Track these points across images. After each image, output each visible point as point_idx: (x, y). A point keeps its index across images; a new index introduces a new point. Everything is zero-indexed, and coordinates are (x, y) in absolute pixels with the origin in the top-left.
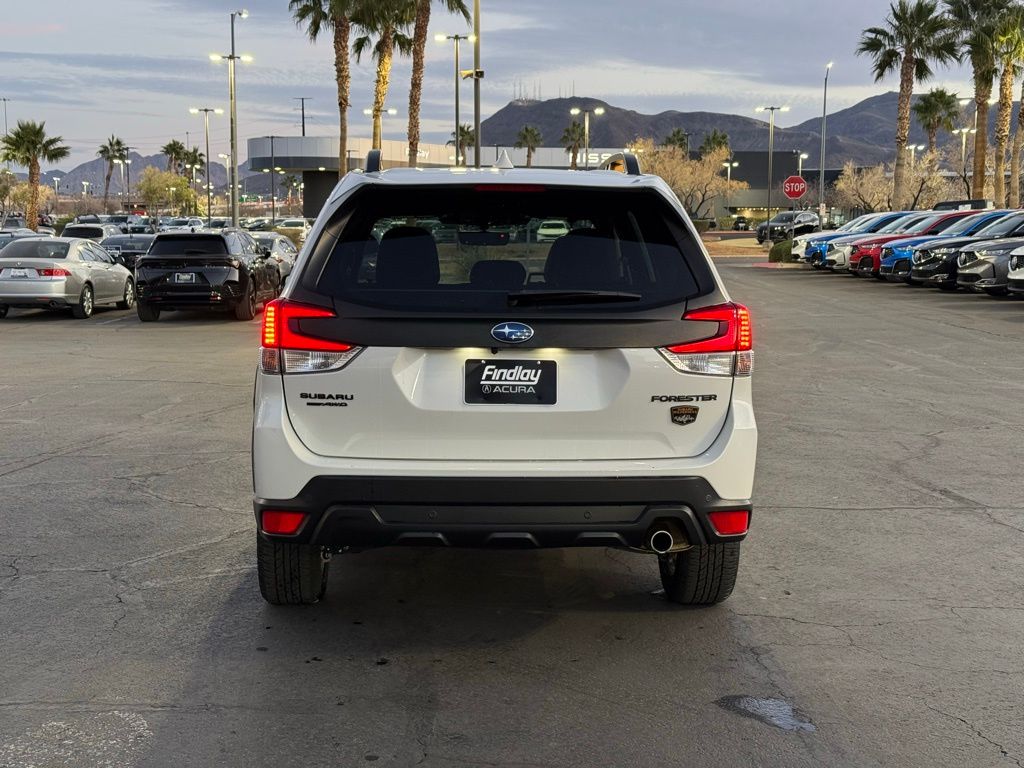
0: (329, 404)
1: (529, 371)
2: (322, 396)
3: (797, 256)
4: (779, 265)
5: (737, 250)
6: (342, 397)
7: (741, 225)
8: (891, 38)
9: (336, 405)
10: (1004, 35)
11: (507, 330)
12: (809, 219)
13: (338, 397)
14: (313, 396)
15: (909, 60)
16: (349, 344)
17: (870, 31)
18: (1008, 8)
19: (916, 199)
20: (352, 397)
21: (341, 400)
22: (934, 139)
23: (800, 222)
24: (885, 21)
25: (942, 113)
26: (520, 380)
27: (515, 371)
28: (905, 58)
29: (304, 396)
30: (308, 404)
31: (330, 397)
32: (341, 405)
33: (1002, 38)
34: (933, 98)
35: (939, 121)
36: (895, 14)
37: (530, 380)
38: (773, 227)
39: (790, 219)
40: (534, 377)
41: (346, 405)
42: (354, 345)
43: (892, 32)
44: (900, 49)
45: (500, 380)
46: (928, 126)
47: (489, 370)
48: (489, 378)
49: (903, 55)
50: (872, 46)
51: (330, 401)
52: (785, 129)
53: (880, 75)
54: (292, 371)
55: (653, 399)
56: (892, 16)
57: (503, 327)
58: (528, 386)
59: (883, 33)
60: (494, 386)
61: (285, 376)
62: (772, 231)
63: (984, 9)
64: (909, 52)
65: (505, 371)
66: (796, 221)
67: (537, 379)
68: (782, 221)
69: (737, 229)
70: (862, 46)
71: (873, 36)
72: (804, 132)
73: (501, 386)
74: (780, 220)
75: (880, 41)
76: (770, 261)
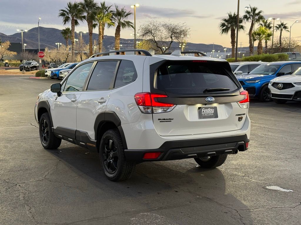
0: (166, 121)
1: (211, 110)
2: (164, 119)
3: (47, 75)
4: (40, 78)
5: (14, 73)
6: (170, 119)
7: (7, 65)
8: (67, 13)
9: (168, 121)
10: (99, 15)
11: (209, 99)
12: (35, 64)
13: (169, 119)
14: (162, 119)
15: (73, 19)
16: (172, 104)
17: (61, 10)
18: (96, 7)
19: (66, 59)
20: (173, 119)
21: (170, 120)
22: (68, 42)
23: (32, 65)
24: (66, 8)
25: (69, 35)
26: (210, 112)
27: (208, 110)
28: (72, 19)
29: (159, 119)
30: (160, 122)
31: (167, 119)
32: (169, 121)
33: (99, 16)
34: (67, 30)
35: (69, 37)
36: (69, 6)
37: (212, 112)
38: (25, 66)
39: (30, 63)
40: (212, 111)
41: (171, 121)
42: (174, 104)
43: (68, 11)
44: (70, 16)
45: (206, 112)
46: (66, 38)
47: (203, 110)
48: (203, 112)
49: (71, 18)
50: (63, 15)
51: (167, 120)
52: (8, 36)
53: (65, 23)
54: (156, 113)
55: (236, 115)
56: (68, 7)
57: (208, 98)
58: (212, 113)
59: (65, 11)
60: (205, 114)
61: (153, 114)
62: (25, 67)
63: (90, 7)
64: (73, 18)
65: (206, 110)
66: (31, 64)
67: (213, 111)
68: (27, 64)
69: (6, 66)
70: (60, 15)
71: (62, 12)
72: (15, 37)
73: (206, 114)
74: (26, 64)
75: (64, 13)
76: (36, 77)
